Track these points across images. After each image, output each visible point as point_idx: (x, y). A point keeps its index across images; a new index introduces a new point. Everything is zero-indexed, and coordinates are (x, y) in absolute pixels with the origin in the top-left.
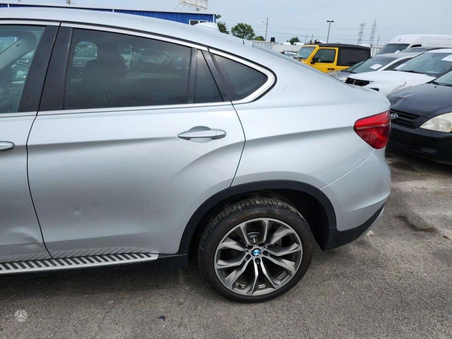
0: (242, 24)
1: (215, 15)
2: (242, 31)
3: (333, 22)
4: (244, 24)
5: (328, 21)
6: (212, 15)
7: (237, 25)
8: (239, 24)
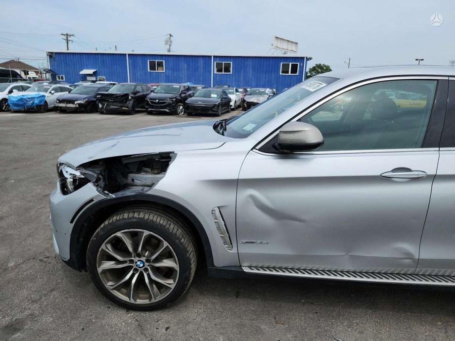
0: (320, 65)
1: (307, 58)
2: (320, 71)
3: (423, 60)
4: (322, 64)
5: (417, 60)
6: (304, 58)
7: (315, 65)
8: (317, 65)
